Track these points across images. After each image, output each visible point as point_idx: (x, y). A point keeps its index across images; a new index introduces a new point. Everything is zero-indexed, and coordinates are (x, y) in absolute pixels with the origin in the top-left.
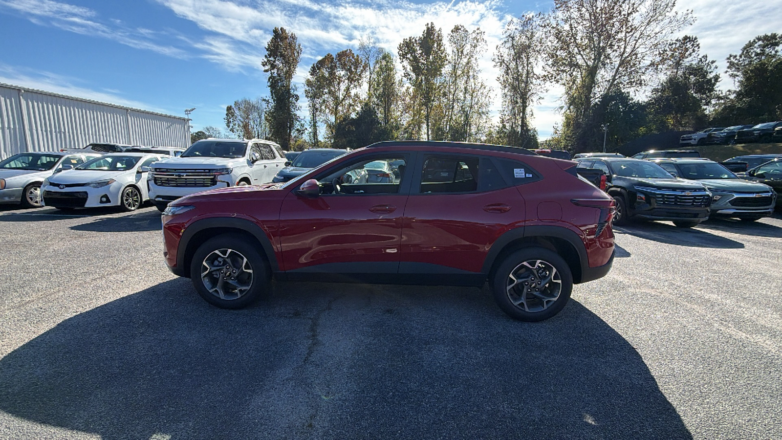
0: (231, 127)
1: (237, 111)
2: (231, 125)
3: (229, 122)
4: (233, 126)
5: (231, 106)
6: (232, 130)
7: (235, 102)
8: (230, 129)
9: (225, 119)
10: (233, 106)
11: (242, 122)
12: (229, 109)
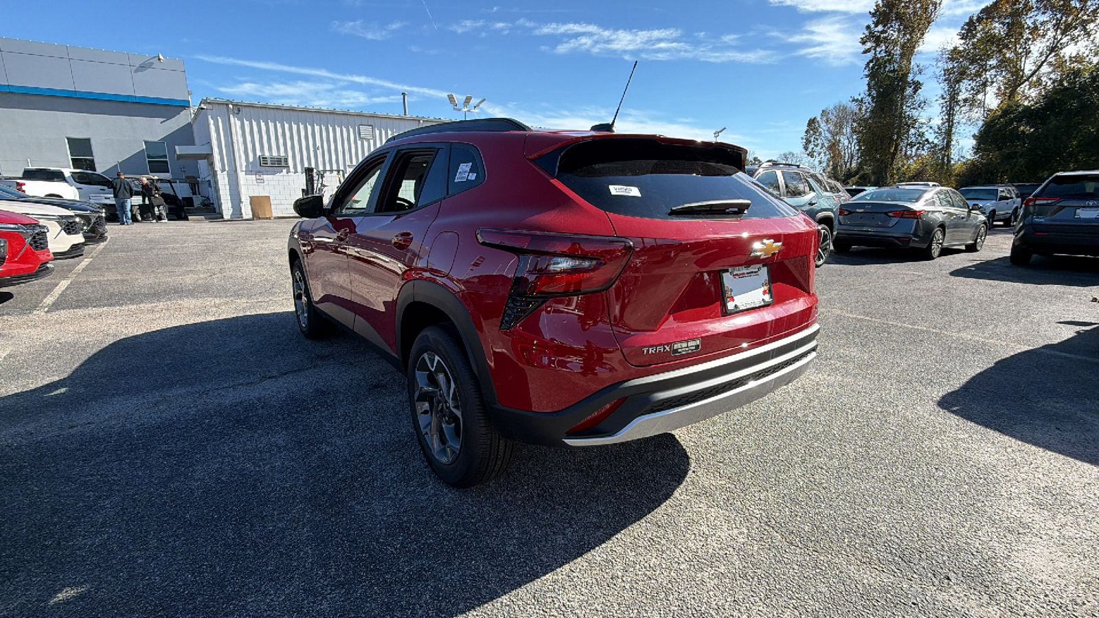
0: (810, 150)
1: (823, 125)
2: (811, 146)
3: (808, 142)
4: (813, 148)
5: (815, 118)
6: (811, 155)
7: (823, 111)
8: (808, 152)
9: (802, 139)
10: (818, 119)
11: (829, 141)
12: (812, 122)
